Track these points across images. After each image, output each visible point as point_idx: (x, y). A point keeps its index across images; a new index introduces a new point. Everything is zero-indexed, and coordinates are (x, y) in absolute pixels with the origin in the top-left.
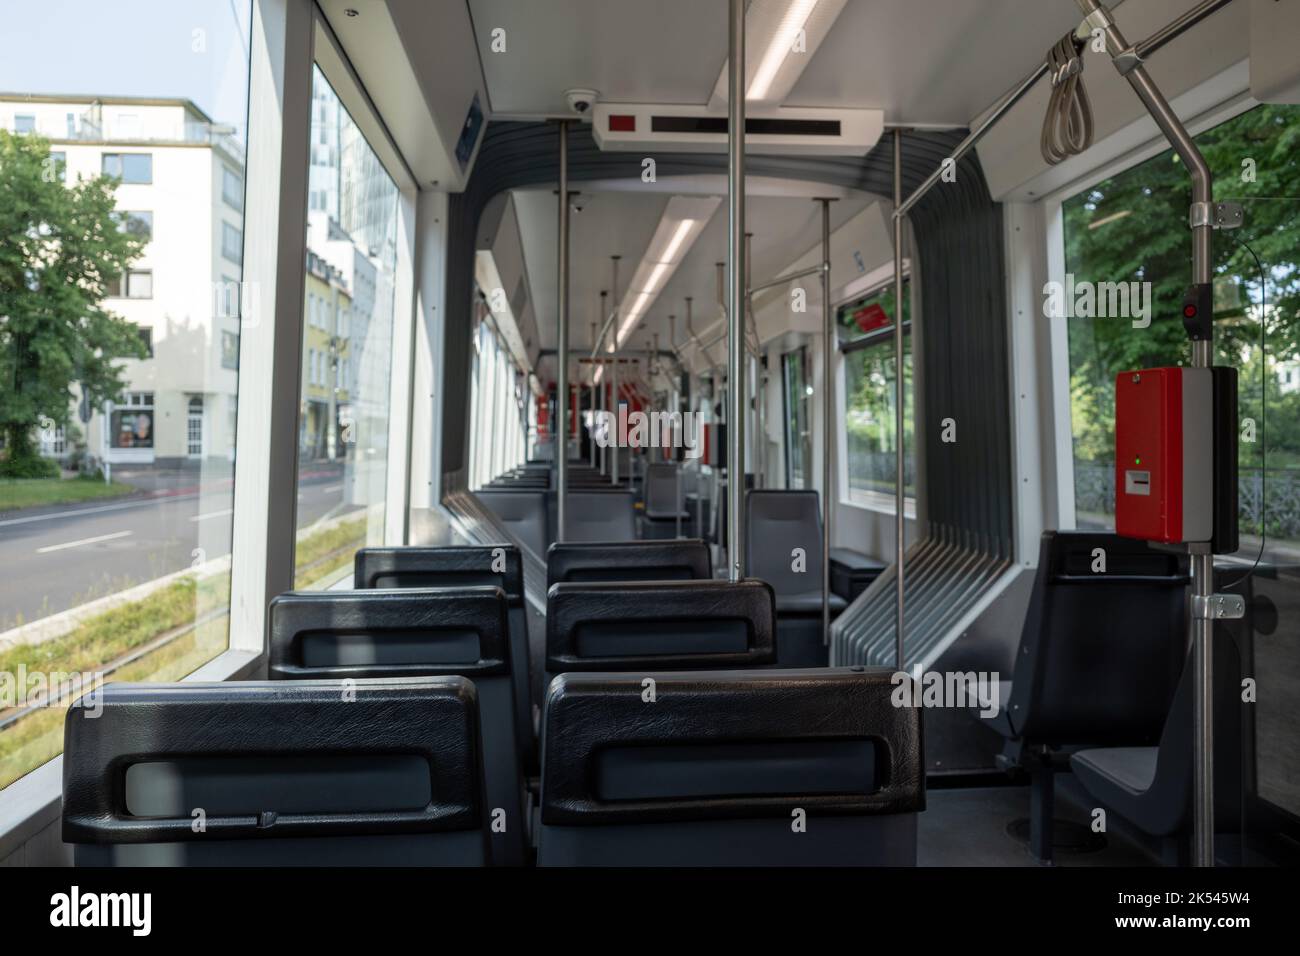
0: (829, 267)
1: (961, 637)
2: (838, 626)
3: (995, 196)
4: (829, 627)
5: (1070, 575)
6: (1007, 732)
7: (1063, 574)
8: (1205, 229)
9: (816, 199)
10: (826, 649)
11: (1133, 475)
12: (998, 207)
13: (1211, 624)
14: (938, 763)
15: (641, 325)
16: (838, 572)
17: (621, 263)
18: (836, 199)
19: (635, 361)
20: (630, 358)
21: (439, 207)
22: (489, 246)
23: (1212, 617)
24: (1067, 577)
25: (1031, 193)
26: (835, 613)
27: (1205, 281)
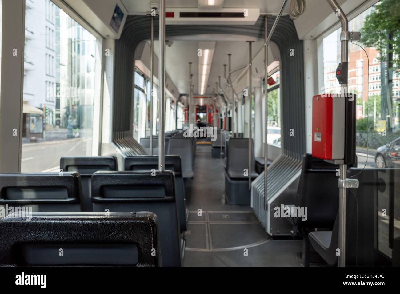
0: (251, 64)
1: (287, 189)
2: (254, 183)
3: (300, 38)
4: (251, 183)
5: (313, 169)
6: (293, 223)
7: (310, 169)
8: (345, 41)
9: (247, 41)
10: (250, 191)
11: (317, 134)
12: (302, 42)
13: (345, 190)
14: (278, 231)
15: (208, 86)
16: (258, 165)
17: (192, 65)
18: (254, 42)
19: (211, 97)
20: (209, 96)
21: (111, 44)
22: (139, 58)
23: (346, 187)
24: (312, 170)
25: (312, 36)
26: (253, 179)
27: (345, 61)
